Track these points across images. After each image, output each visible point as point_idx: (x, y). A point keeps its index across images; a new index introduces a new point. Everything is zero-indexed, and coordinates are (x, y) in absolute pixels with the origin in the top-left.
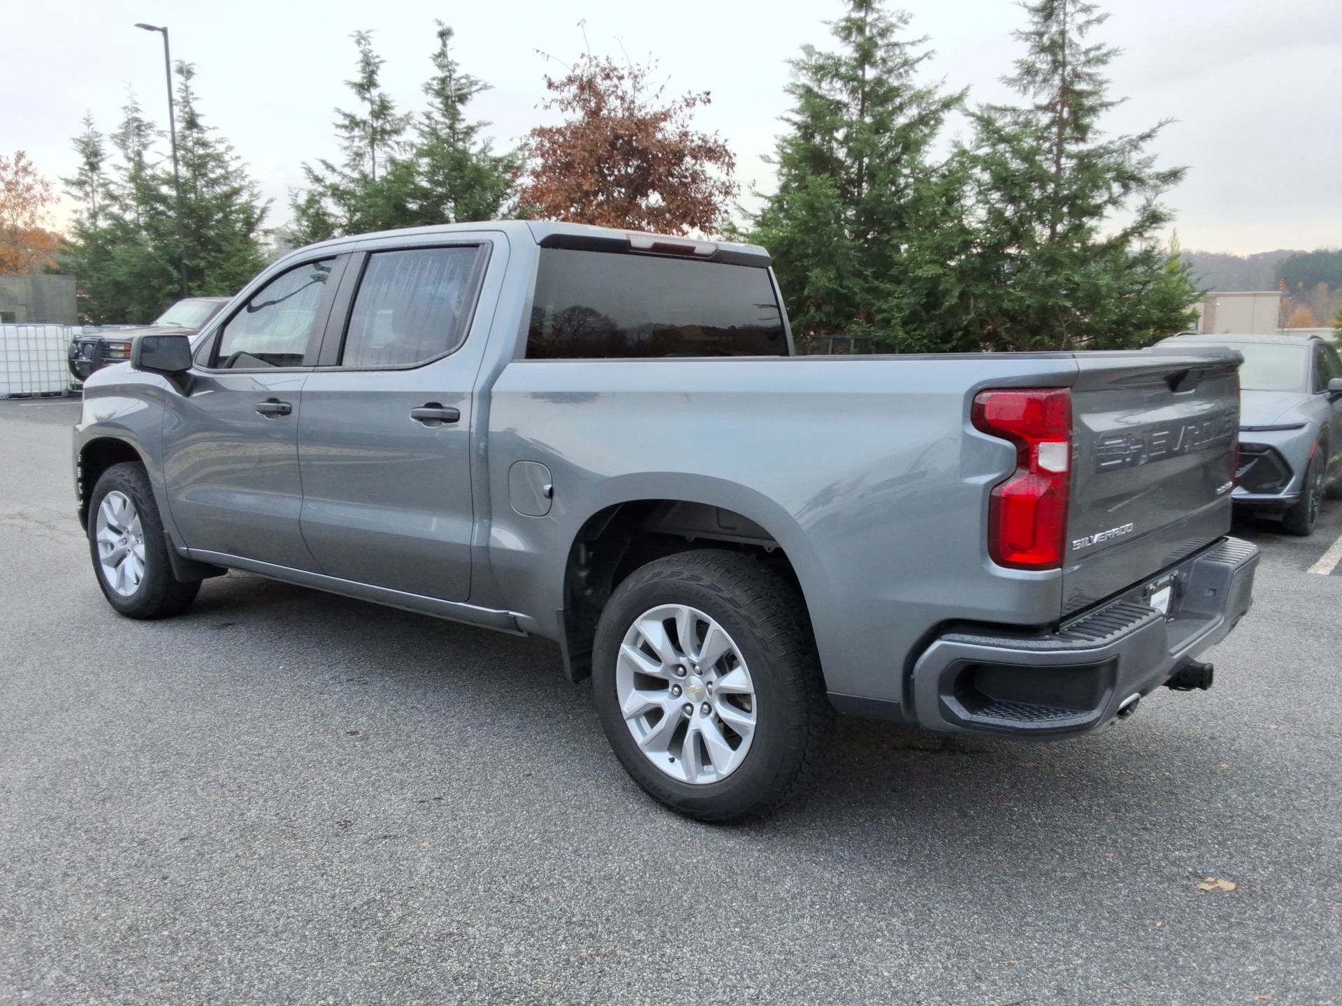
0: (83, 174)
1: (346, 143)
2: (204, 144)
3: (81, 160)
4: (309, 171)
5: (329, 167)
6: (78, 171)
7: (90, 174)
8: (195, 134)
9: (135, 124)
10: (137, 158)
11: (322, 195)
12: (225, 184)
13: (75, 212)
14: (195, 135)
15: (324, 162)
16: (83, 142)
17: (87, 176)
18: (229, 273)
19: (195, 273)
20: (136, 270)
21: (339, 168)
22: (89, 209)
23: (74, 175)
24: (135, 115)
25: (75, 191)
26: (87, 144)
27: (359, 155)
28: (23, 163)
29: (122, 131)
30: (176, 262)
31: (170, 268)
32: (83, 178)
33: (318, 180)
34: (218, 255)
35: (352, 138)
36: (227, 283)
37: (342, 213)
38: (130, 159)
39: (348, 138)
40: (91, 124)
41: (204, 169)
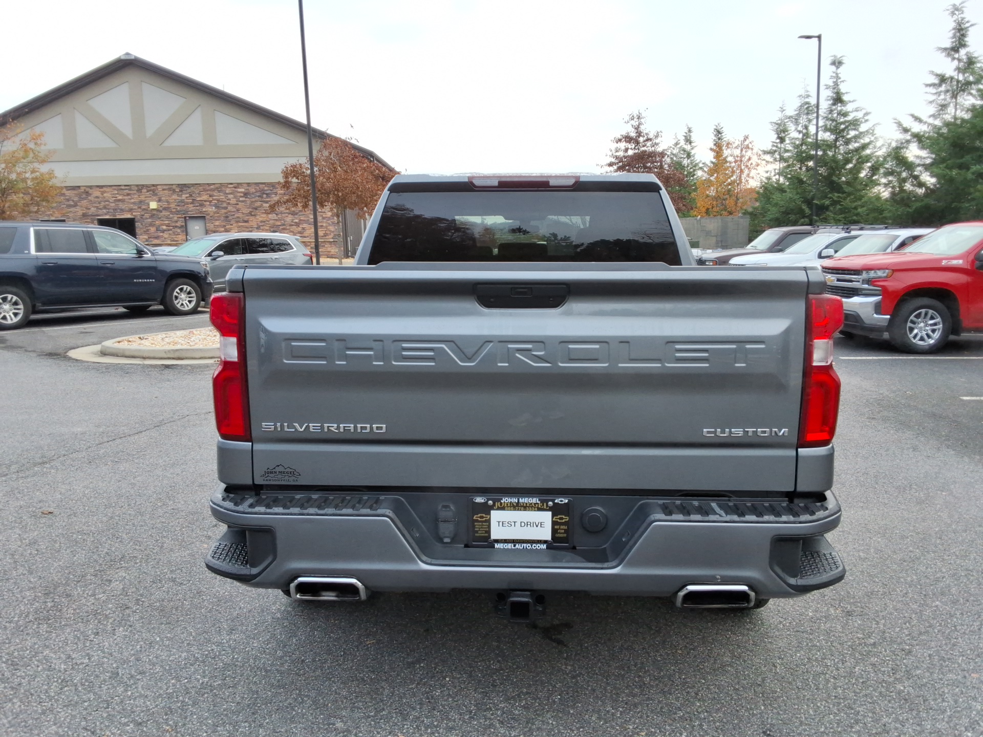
0: (773, 146)
1: (934, 97)
2: (845, 115)
3: (774, 137)
4: (899, 124)
5: (918, 119)
6: (771, 144)
7: (779, 145)
8: (839, 107)
9: (806, 107)
10: (804, 131)
11: (908, 142)
12: (855, 142)
13: (767, 172)
14: (839, 108)
15: (913, 116)
16: (777, 124)
17: (777, 147)
18: (846, 208)
19: (822, 209)
20: (783, 209)
21: (924, 118)
22: (775, 170)
23: (768, 147)
24: (807, 100)
25: (768, 157)
26: (779, 125)
27: (943, 107)
28: (746, 143)
29: (797, 112)
30: (809, 202)
31: (804, 207)
32: (774, 148)
33: (906, 130)
34: (840, 195)
35: (939, 94)
36: (843, 216)
37: (927, 155)
38: (800, 132)
39: (936, 93)
40: (784, 110)
41: (843, 132)
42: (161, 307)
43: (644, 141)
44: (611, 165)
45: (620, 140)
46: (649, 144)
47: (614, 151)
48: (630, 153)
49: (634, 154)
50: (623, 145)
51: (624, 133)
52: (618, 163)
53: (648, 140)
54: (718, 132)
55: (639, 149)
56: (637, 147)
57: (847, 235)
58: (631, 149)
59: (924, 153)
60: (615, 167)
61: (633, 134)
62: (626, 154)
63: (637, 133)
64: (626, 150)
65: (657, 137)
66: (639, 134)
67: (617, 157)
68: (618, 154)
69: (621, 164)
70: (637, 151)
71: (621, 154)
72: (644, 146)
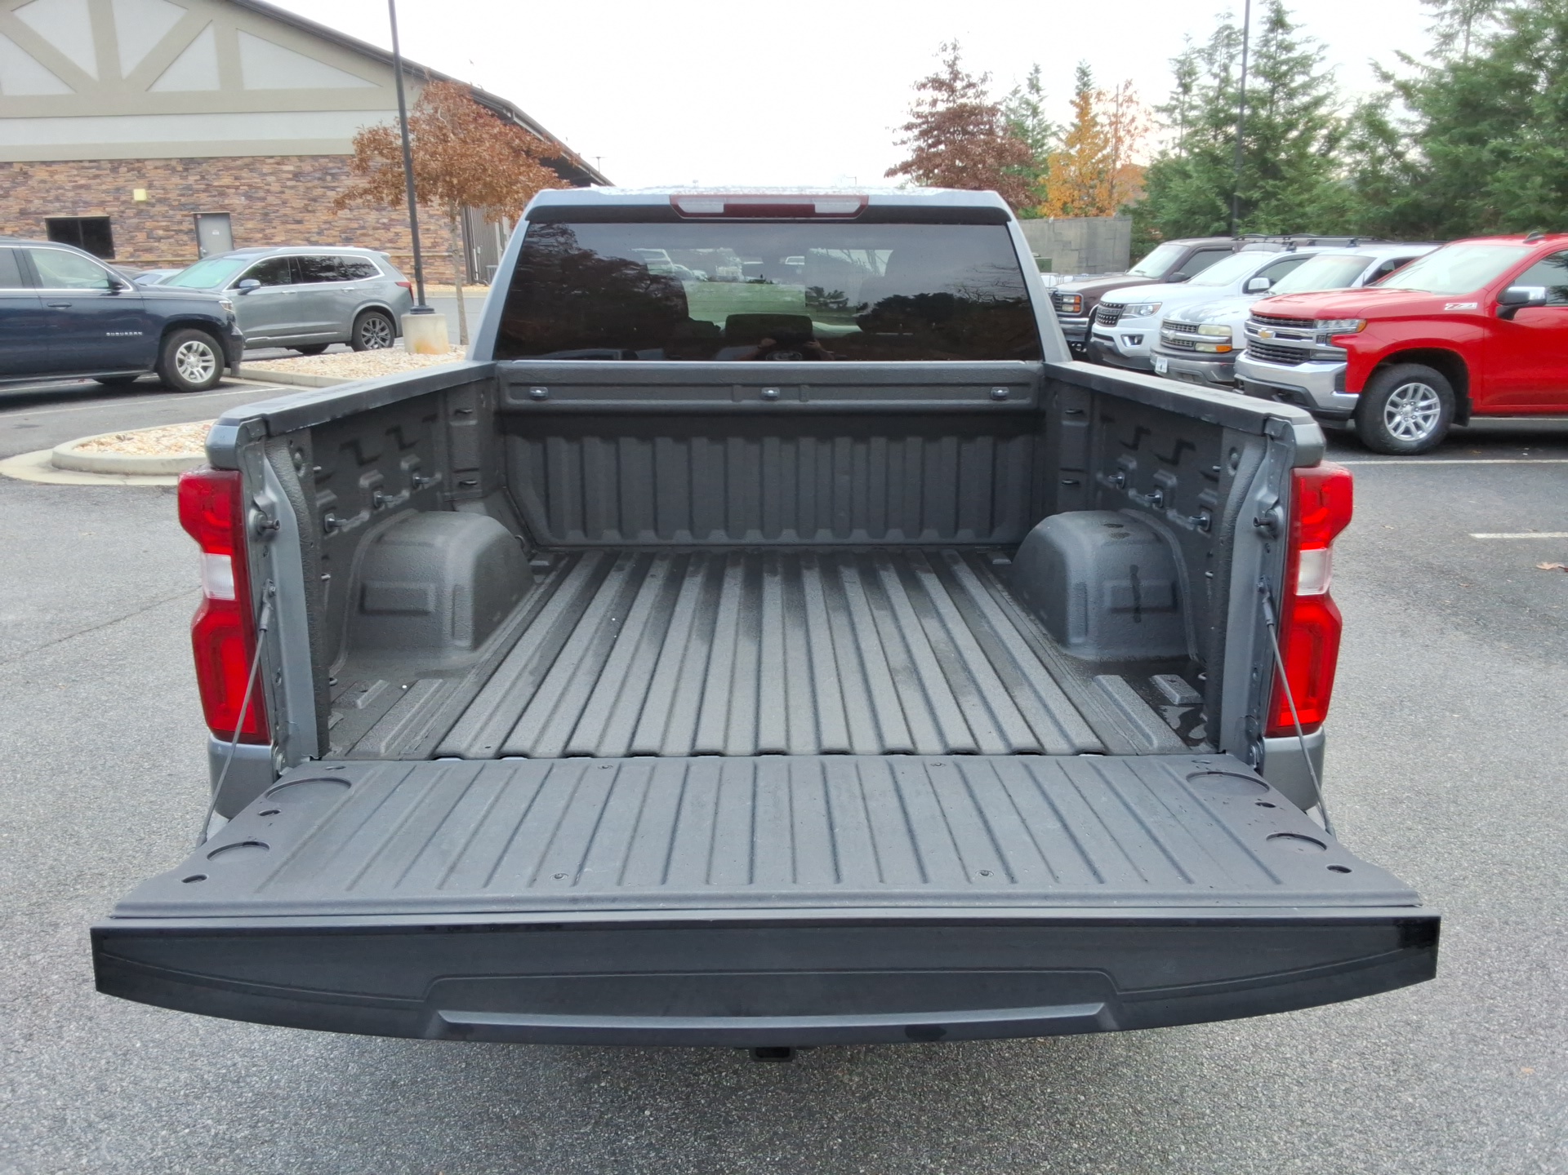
0: (1172, 98)
1: (1435, 21)
2: (1289, 48)
3: (1173, 83)
4: (1377, 67)
5: (1406, 59)
6: (1170, 95)
7: (1181, 97)
8: (1280, 35)
9: (1226, 33)
10: (1223, 74)
11: (1389, 96)
12: (1304, 94)
13: (1161, 142)
14: (1280, 37)
15: (1398, 53)
16: (1179, 62)
17: (1178, 100)
18: (1285, 205)
19: (1248, 205)
20: (1186, 206)
21: (1416, 58)
22: (1174, 138)
23: (1165, 101)
24: (1228, 22)
25: (1164, 118)
26: (1182, 63)
27: (1448, 38)
28: (1128, 93)
29: (1212, 42)
30: (1227, 196)
31: (1220, 202)
32: (1174, 103)
33: (1386, 77)
34: (1277, 182)
35: (1441, 16)
36: (1281, 217)
37: (1418, 119)
38: (1215, 76)
39: (1437, 16)
40: (1190, 39)
41: (1285, 78)
42: (155, 376)
43: (964, 88)
44: (909, 127)
45: (924, 86)
46: (971, 92)
47: (914, 104)
48: (941, 107)
49: (948, 109)
50: (929, 94)
51: (931, 75)
52: (920, 125)
53: (971, 85)
54: (1084, 73)
55: (954, 101)
56: (951, 98)
57: (1290, 254)
58: (942, 101)
59: (1414, 116)
60: (916, 132)
61: (945, 76)
62: (934, 110)
63: (951, 73)
64: (934, 103)
65: (984, 80)
66: (955, 75)
67: (919, 116)
68: (920, 109)
69: (925, 126)
70: (951, 105)
71: (926, 109)
72: (963, 96)
